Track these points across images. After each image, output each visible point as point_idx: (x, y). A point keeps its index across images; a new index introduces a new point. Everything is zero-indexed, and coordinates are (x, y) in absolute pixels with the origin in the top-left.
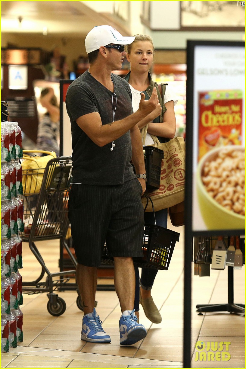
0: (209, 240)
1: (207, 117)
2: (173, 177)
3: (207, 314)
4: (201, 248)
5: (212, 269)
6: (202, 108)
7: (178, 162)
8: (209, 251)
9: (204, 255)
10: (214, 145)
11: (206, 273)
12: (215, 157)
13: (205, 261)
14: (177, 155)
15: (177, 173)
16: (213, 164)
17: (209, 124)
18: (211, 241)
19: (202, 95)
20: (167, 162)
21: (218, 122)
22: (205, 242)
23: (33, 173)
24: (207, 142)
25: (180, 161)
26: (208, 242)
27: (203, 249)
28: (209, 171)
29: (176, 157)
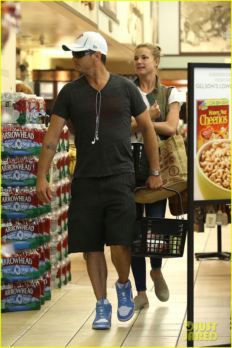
0: (204, 206)
1: (203, 118)
2: (168, 173)
3: (203, 259)
4: (198, 212)
5: (206, 227)
6: (200, 112)
7: (173, 159)
8: (204, 214)
9: (200, 217)
10: (208, 139)
11: (202, 230)
12: (210, 147)
13: (201, 222)
14: (172, 153)
15: (171, 170)
16: (208, 153)
17: (205, 124)
18: (205, 207)
19: (199, 103)
20: (165, 158)
21: (211, 122)
22: (201, 208)
23: (74, 159)
24: (203, 136)
25: (174, 159)
26: (203, 209)
27: (200, 213)
28: (205, 158)
29: (171, 155)
